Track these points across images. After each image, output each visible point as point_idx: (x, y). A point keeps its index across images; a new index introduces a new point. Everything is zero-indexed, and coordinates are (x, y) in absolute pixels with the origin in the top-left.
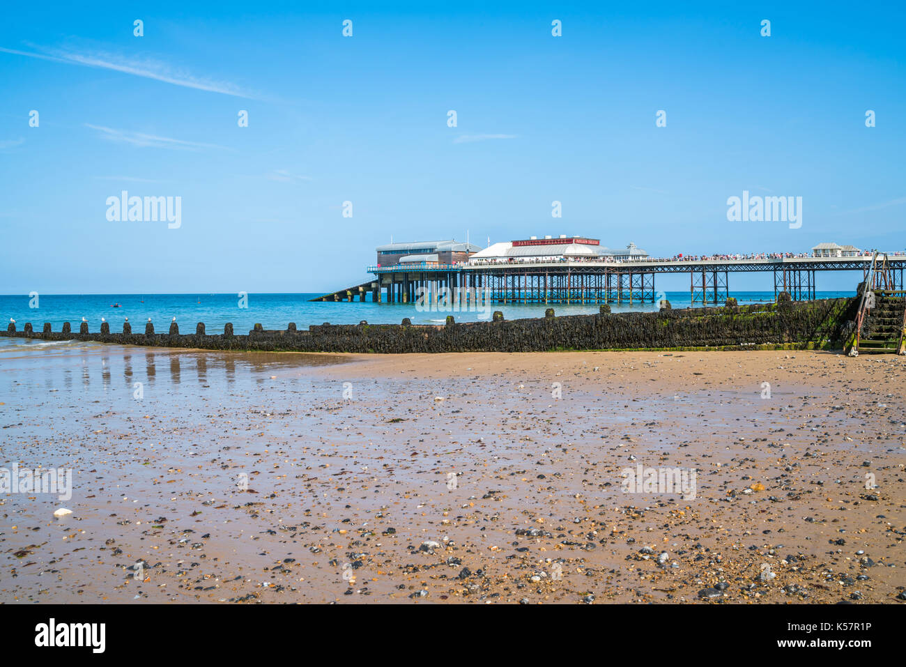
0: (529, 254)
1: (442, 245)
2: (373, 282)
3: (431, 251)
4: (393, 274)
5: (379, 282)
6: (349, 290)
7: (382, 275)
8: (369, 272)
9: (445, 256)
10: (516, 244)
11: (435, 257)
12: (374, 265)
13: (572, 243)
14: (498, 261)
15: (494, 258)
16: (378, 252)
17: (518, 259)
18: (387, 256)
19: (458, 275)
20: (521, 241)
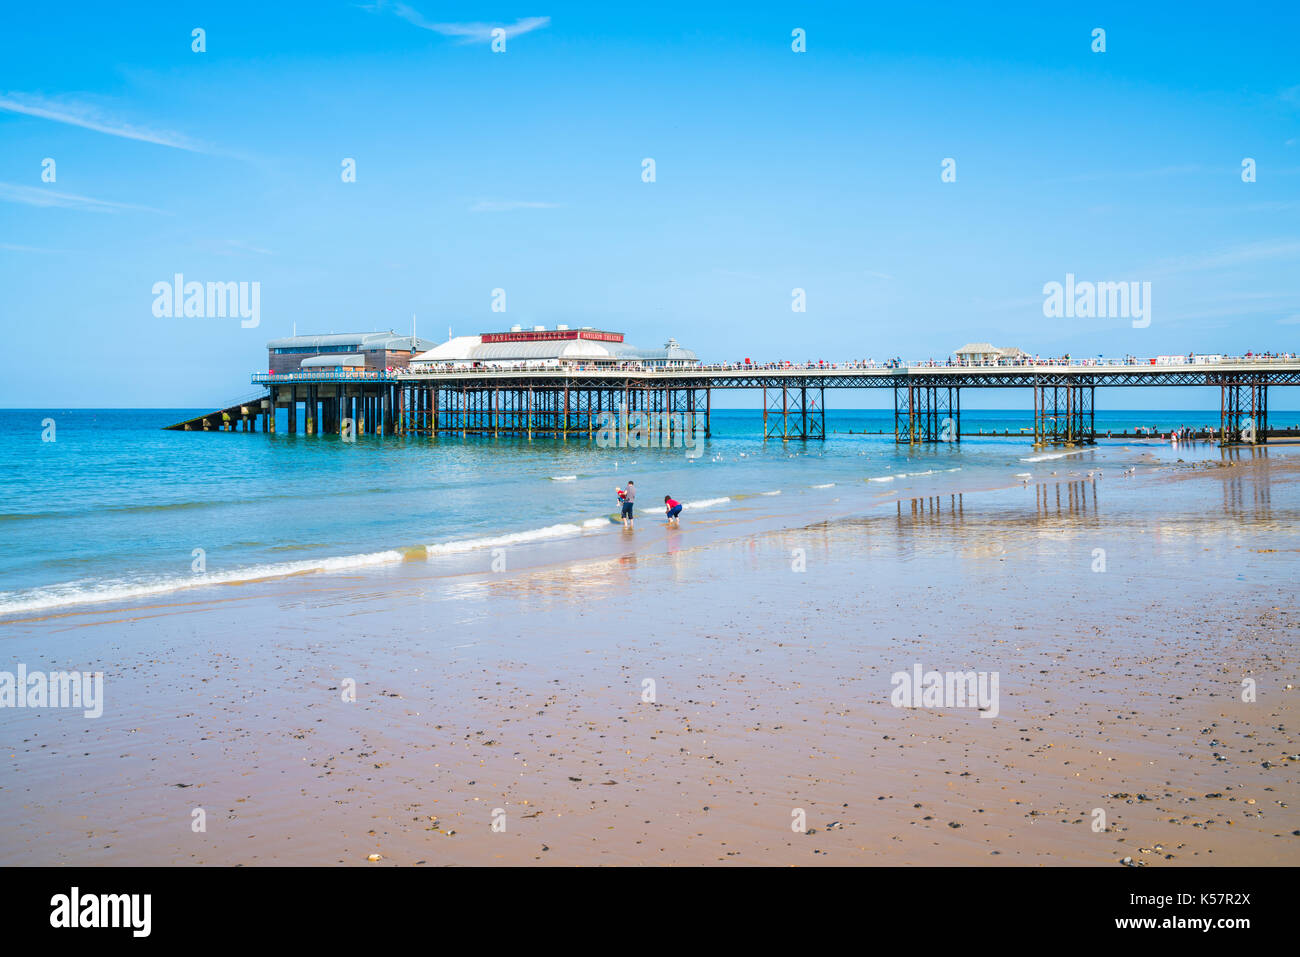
0: (506, 357)
1: (370, 339)
2: (264, 399)
3: (354, 348)
4: (294, 386)
5: (273, 398)
6: (226, 411)
7: (276, 389)
8: (255, 382)
9: (375, 357)
10: (487, 338)
11: (360, 360)
12: (263, 371)
13: (576, 338)
14: (457, 365)
15: (450, 363)
16: (271, 350)
17: (489, 364)
18: (285, 356)
19: (392, 387)
20: (496, 335)
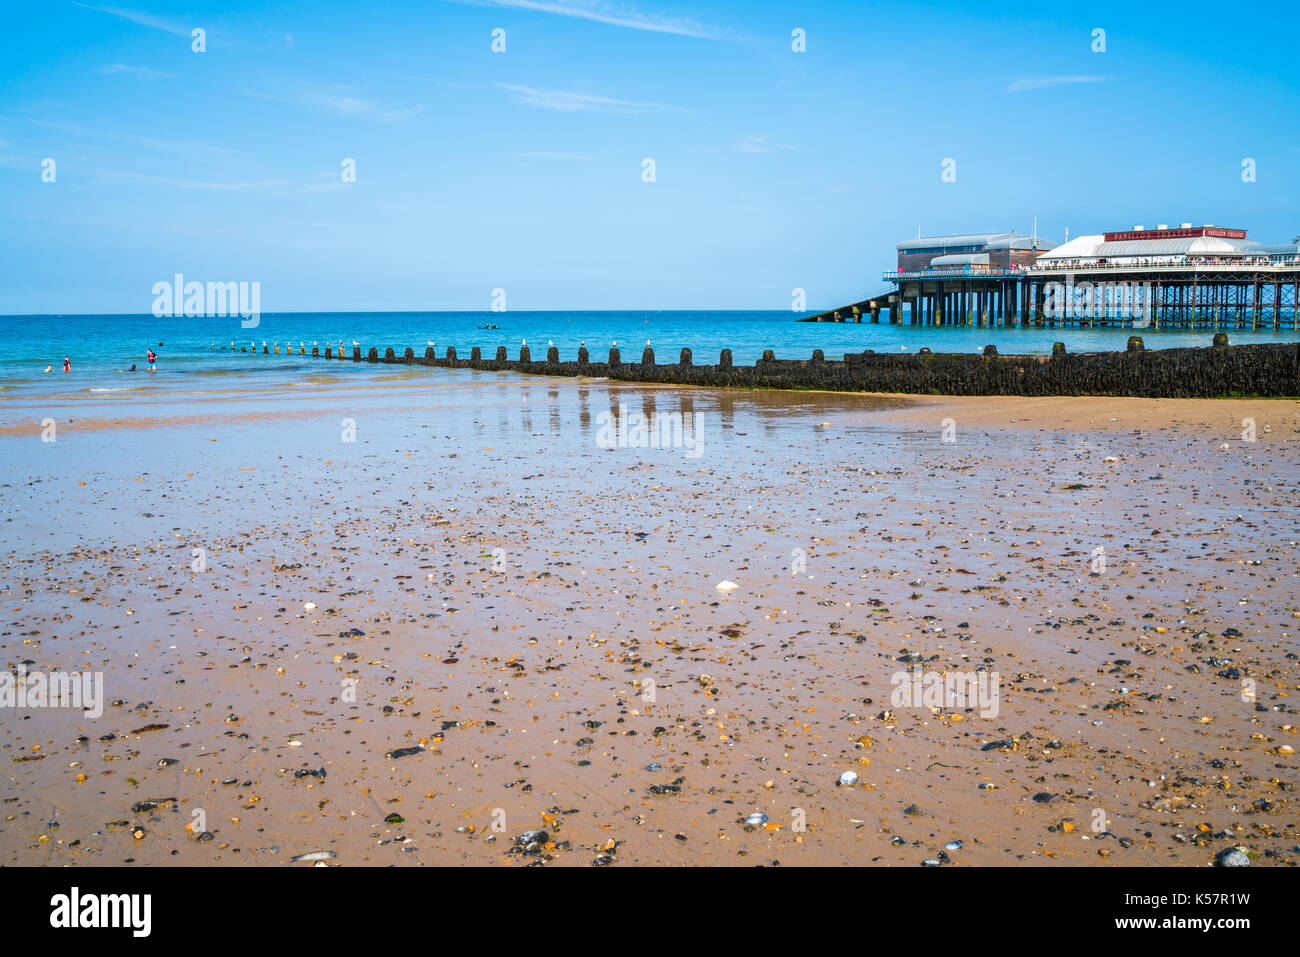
0: (1131, 253)
1: (995, 239)
2: (892, 294)
3: (979, 248)
4: (922, 283)
5: (900, 294)
6: (854, 305)
7: (904, 284)
8: (885, 280)
9: (999, 256)
10: (1110, 237)
11: (985, 258)
12: (892, 269)
13: (1201, 235)
14: (1082, 262)
15: (1075, 259)
16: (900, 250)
17: (1113, 261)
18: (913, 256)
19: (1019, 285)
20: (1119, 234)
